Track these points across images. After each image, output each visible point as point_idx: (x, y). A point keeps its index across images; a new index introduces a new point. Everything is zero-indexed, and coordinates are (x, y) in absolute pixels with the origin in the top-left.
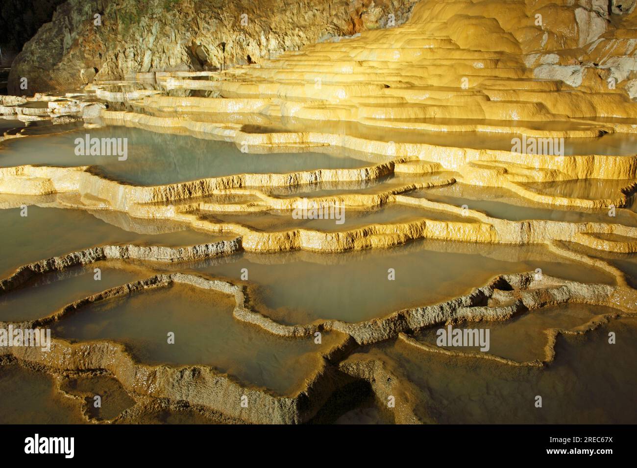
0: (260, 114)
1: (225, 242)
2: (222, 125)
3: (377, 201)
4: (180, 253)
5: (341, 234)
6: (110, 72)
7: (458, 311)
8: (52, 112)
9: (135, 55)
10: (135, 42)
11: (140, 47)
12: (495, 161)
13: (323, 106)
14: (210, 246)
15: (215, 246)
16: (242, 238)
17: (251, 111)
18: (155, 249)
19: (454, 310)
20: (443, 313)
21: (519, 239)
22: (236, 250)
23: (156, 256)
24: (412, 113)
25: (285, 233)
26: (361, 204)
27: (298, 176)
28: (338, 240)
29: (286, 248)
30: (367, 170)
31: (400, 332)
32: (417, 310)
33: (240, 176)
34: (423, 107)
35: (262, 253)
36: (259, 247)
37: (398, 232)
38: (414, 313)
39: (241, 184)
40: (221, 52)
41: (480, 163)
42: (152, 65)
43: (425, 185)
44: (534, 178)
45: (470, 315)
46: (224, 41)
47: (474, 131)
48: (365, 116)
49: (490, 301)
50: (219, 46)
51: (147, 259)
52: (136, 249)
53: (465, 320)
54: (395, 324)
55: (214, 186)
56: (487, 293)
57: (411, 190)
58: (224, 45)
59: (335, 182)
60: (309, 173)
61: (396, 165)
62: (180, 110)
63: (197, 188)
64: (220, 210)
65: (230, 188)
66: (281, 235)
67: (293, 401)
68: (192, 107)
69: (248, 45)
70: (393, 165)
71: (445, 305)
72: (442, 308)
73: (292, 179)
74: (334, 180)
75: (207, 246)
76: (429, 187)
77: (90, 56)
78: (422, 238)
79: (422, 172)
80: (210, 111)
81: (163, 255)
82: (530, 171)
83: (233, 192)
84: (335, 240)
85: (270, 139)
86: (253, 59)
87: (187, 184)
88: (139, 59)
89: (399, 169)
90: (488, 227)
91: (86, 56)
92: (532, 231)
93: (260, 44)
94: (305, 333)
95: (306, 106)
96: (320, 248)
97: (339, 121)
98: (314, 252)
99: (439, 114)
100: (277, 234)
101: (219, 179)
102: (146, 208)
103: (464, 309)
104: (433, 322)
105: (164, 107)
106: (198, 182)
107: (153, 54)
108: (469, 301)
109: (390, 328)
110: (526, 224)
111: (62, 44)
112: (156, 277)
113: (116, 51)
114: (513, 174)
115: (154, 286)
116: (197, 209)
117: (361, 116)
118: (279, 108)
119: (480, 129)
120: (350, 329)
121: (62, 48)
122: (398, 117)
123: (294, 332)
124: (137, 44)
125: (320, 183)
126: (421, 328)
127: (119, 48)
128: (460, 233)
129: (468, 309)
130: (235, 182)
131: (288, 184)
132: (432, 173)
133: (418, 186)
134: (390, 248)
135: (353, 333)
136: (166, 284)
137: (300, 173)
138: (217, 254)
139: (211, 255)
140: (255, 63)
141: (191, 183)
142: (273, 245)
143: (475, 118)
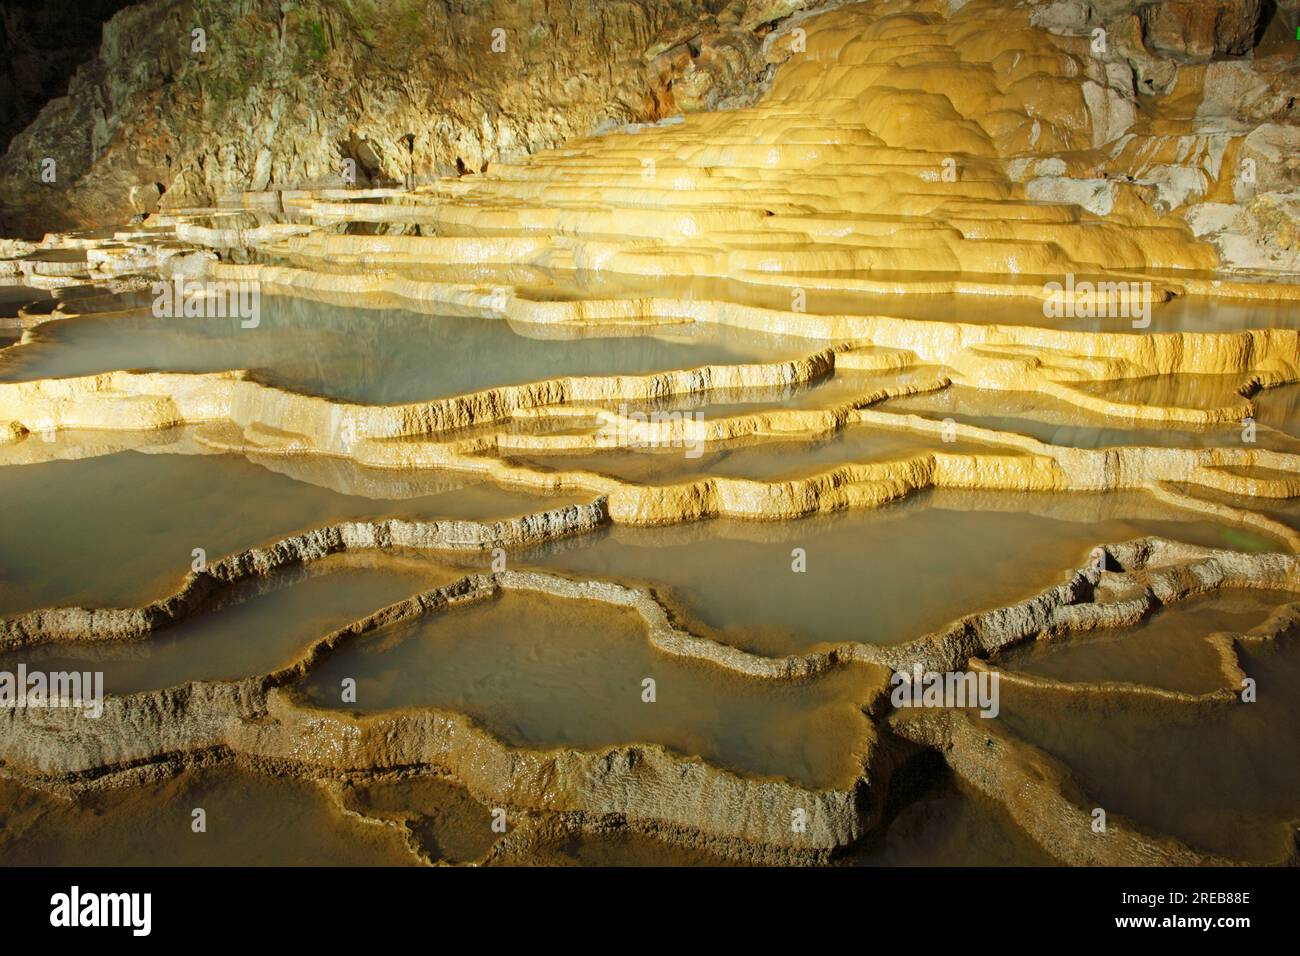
0: (533, 266)
1: (579, 507)
2: (472, 287)
3: (831, 422)
4: (497, 530)
5: (796, 485)
6: (189, 192)
7: (1055, 613)
8: (98, 269)
9: (237, 158)
10: (238, 134)
11: (248, 143)
12: (1015, 346)
13: (655, 250)
14: (552, 517)
15: (562, 516)
16: (606, 498)
17: (514, 260)
18: (445, 526)
19: (1049, 611)
20: (1034, 618)
21: (1102, 481)
22: (600, 522)
23: (448, 540)
24: (830, 261)
25: (691, 486)
26: (803, 428)
27: (669, 378)
28: (792, 496)
29: (693, 515)
30: (792, 365)
31: (970, 656)
32: (993, 615)
33: (561, 381)
34: (850, 251)
35: (648, 526)
36: (644, 515)
37: (892, 477)
38: (987, 620)
39: (562, 397)
40: (405, 152)
41: (989, 349)
42: (272, 178)
43: (903, 391)
44: (1089, 374)
45: (1076, 618)
46: (412, 131)
47: (951, 293)
48: (744, 267)
49: (1097, 592)
50: (402, 140)
51: (429, 546)
52: (408, 527)
53: (1068, 628)
54: (962, 643)
55: (514, 402)
56: (1091, 579)
57: (880, 400)
58: (411, 139)
59: (737, 388)
60: (690, 372)
61: (836, 355)
62: (370, 260)
63: (483, 406)
64: (540, 447)
65: (542, 405)
66: (683, 490)
67: (849, 797)
68: (394, 254)
69: (458, 139)
70: (832, 356)
71: (1035, 603)
72: (1031, 608)
73: (660, 385)
74: (735, 385)
75: (546, 516)
76: (909, 395)
77: (148, 162)
78: (930, 487)
79: (885, 367)
80: (432, 261)
81: (467, 536)
82: (1080, 362)
83: (552, 412)
84: (786, 495)
85: (580, 311)
86: (468, 166)
87: (466, 398)
88: (246, 166)
89: (843, 362)
90: (1048, 461)
91: (140, 161)
92: (1122, 466)
93: (482, 137)
94: (809, 670)
95: (624, 250)
96: (760, 511)
97: (692, 277)
98: (745, 520)
99: (878, 264)
100: (676, 488)
101: (523, 389)
102: (392, 448)
103: (1065, 608)
104: (1019, 635)
105: (337, 255)
106: (485, 395)
107: (275, 156)
108: (1070, 594)
109: (956, 651)
110: (1112, 455)
111: (89, 139)
112: (467, 581)
113: (200, 152)
114: (1054, 369)
115: (468, 597)
116: (493, 447)
117: (735, 267)
118: (570, 254)
119: (962, 289)
120: (888, 656)
121: (89, 146)
122: (807, 269)
123: (789, 669)
124: (241, 138)
125: (709, 391)
126: (1002, 647)
127: (205, 146)
128: (998, 474)
129: (1072, 607)
130: (553, 392)
131: (653, 396)
132: (902, 369)
133: (891, 393)
134: (880, 506)
135: (895, 663)
136: (490, 593)
137: (674, 373)
138: (565, 531)
139: (553, 534)
140: (472, 172)
141: (472, 396)
142: (672, 511)
143: (943, 269)
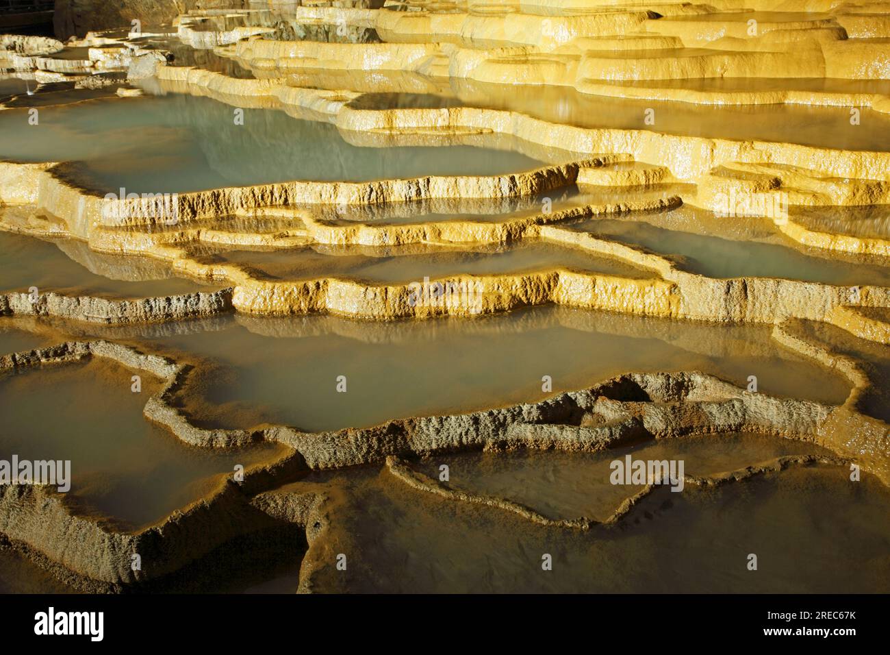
0: (417, 73)
1: (201, 295)
2: (331, 94)
3: (500, 232)
4: (123, 309)
5: (391, 289)
7: (510, 429)
8: (93, 66)
12: (769, 165)
13: (524, 57)
14: (174, 301)
15: (183, 301)
16: (232, 290)
17: (403, 67)
18: (85, 300)
19: (501, 425)
20: (477, 430)
21: (722, 314)
22: (220, 309)
23: (86, 314)
24: (676, 69)
25: (301, 284)
26: (470, 239)
27: (384, 187)
28: (385, 300)
29: (300, 310)
31: (389, 454)
32: (430, 421)
33: (286, 185)
34: (702, 56)
35: (262, 317)
36: (256, 307)
37: (501, 291)
38: (422, 425)
39: (286, 200)
41: (737, 168)
43: (611, 208)
45: (530, 437)
48: (588, 75)
49: (587, 419)
51: (72, 317)
52: (57, 299)
53: (524, 446)
54: (380, 441)
55: (237, 202)
56: (582, 402)
57: (580, 217)
59: (455, 199)
60: (406, 182)
61: (581, 170)
62: (283, 64)
63: (206, 204)
65: (266, 206)
66: (293, 287)
67: (131, 541)
68: (304, 59)
70: (574, 170)
71: (483, 415)
72: (476, 421)
73: (374, 194)
74: (452, 196)
75: (168, 300)
78: (548, 305)
79: (625, 183)
80: (333, 67)
81: (96, 310)
83: (269, 212)
84: (379, 299)
85: (390, 120)
87: (189, 196)
89: (586, 178)
90: (665, 287)
92: (750, 298)
94: (228, 444)
95: (491, 57)
96: (354, 312)
98: (346, 318)
99: (729, 69)
100: (287, 285)
101: (247, 190)
102: (112, 235)
103: (523, 425)
104: (456, 443)
106: (209, 193)
108: (535, 413)
109: (370, 446)
110: (737, 285)
112: (66, 346)
114: (789, 190)
115: (58, 360)
116: (194, 240)
117: (581, 77)
118: (445, 62)
120: (300, 441)
122: (648, 78)
123: (211, 440)
125: (426, 200)
126: (432, 450)
128: (615, 297)
129: (530, 426)
130: (276, 195)
131: (366, 202)
133: (596, 210)
134: (479, 317)
135: (305, 448)
136: (78, 358)
137: (390, 182)
138: (186, 314)
139: (175, 316)
141: (195, 195)
142: (279, 303)
143: (804, 76)
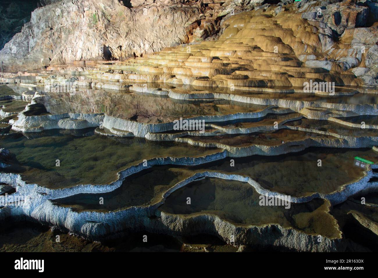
6: (58, 60)
9: (72, 51)
11: (75, 47)
40: (119, 50)
42: (82, 57)
46: (121, 45)
50: (118, 47)
69: (134, 47)
77: (46, 52)
88: (74, 53)
93: (140, 47)
107: (83, 50)
111: (28, 45)
124: (73, 45)
127: (62, 48)
140: (138, 57)
